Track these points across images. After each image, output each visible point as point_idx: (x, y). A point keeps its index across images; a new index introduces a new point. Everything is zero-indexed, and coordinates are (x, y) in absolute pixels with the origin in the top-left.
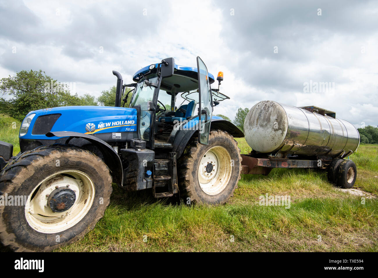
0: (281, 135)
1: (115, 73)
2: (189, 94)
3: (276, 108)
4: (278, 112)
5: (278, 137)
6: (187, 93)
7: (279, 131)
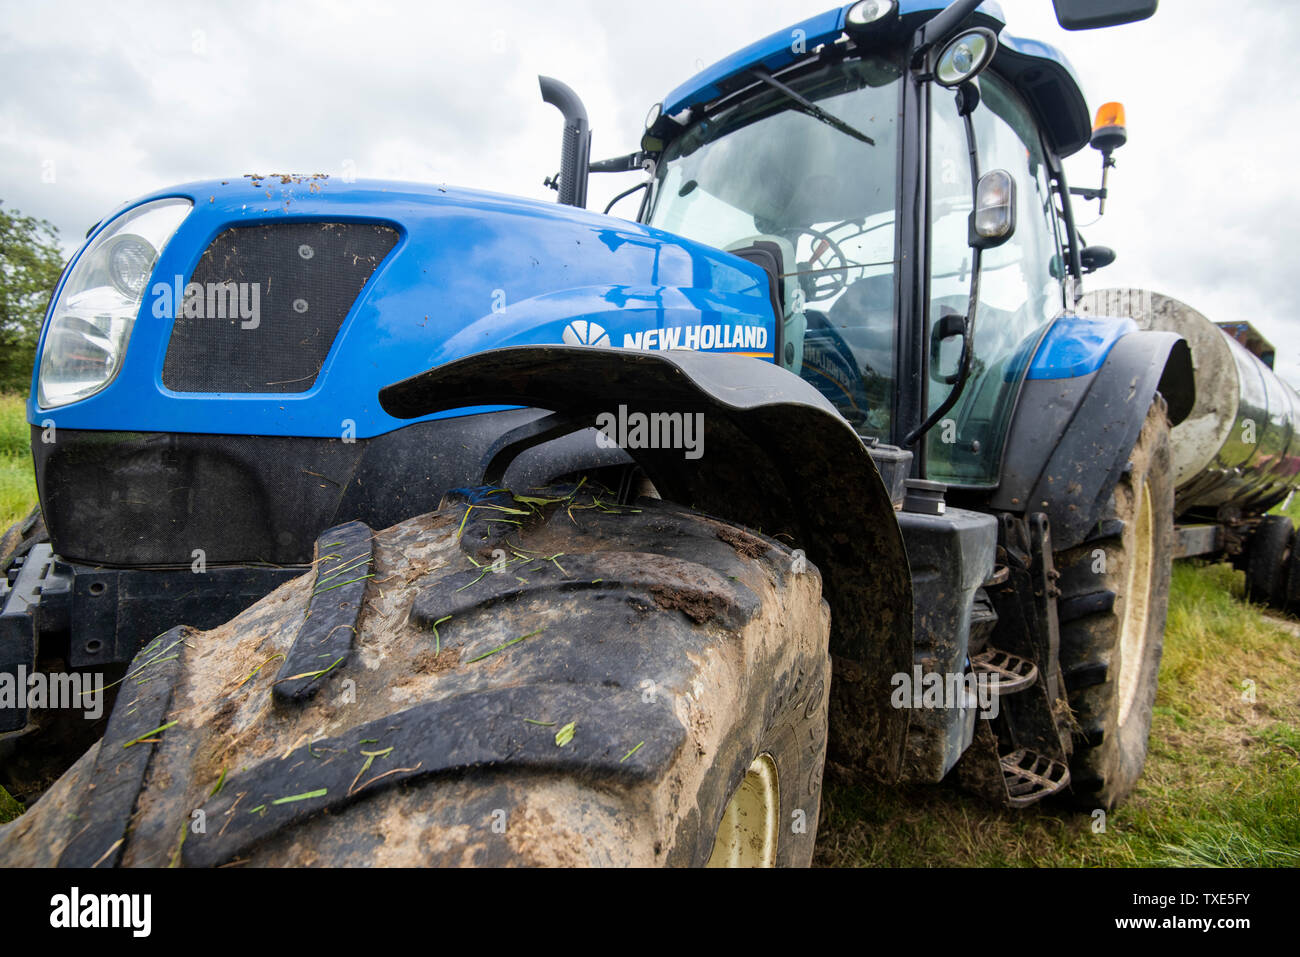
0: (1214, 436)
1: (553, 93)
2: (861, 232)
3: (1184, 320)
4: (1200, 338)
5: (1198, 443)
6: (853, 229)
7: (1204, 419)
